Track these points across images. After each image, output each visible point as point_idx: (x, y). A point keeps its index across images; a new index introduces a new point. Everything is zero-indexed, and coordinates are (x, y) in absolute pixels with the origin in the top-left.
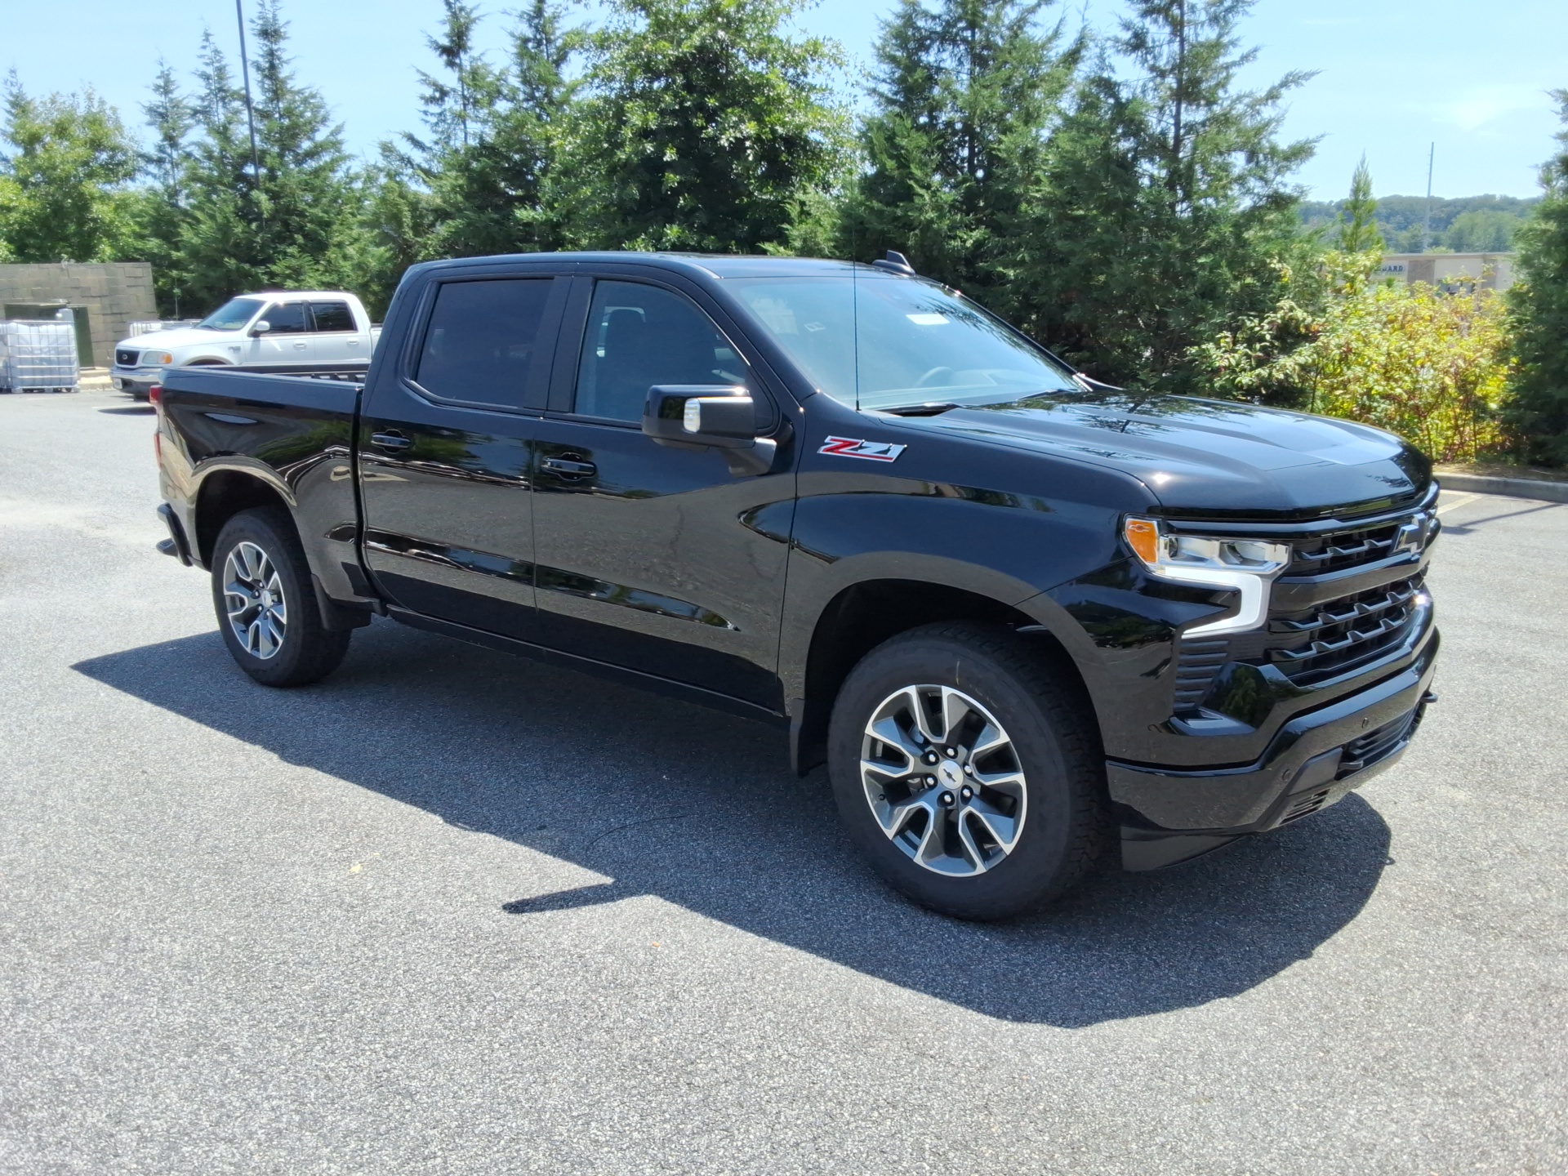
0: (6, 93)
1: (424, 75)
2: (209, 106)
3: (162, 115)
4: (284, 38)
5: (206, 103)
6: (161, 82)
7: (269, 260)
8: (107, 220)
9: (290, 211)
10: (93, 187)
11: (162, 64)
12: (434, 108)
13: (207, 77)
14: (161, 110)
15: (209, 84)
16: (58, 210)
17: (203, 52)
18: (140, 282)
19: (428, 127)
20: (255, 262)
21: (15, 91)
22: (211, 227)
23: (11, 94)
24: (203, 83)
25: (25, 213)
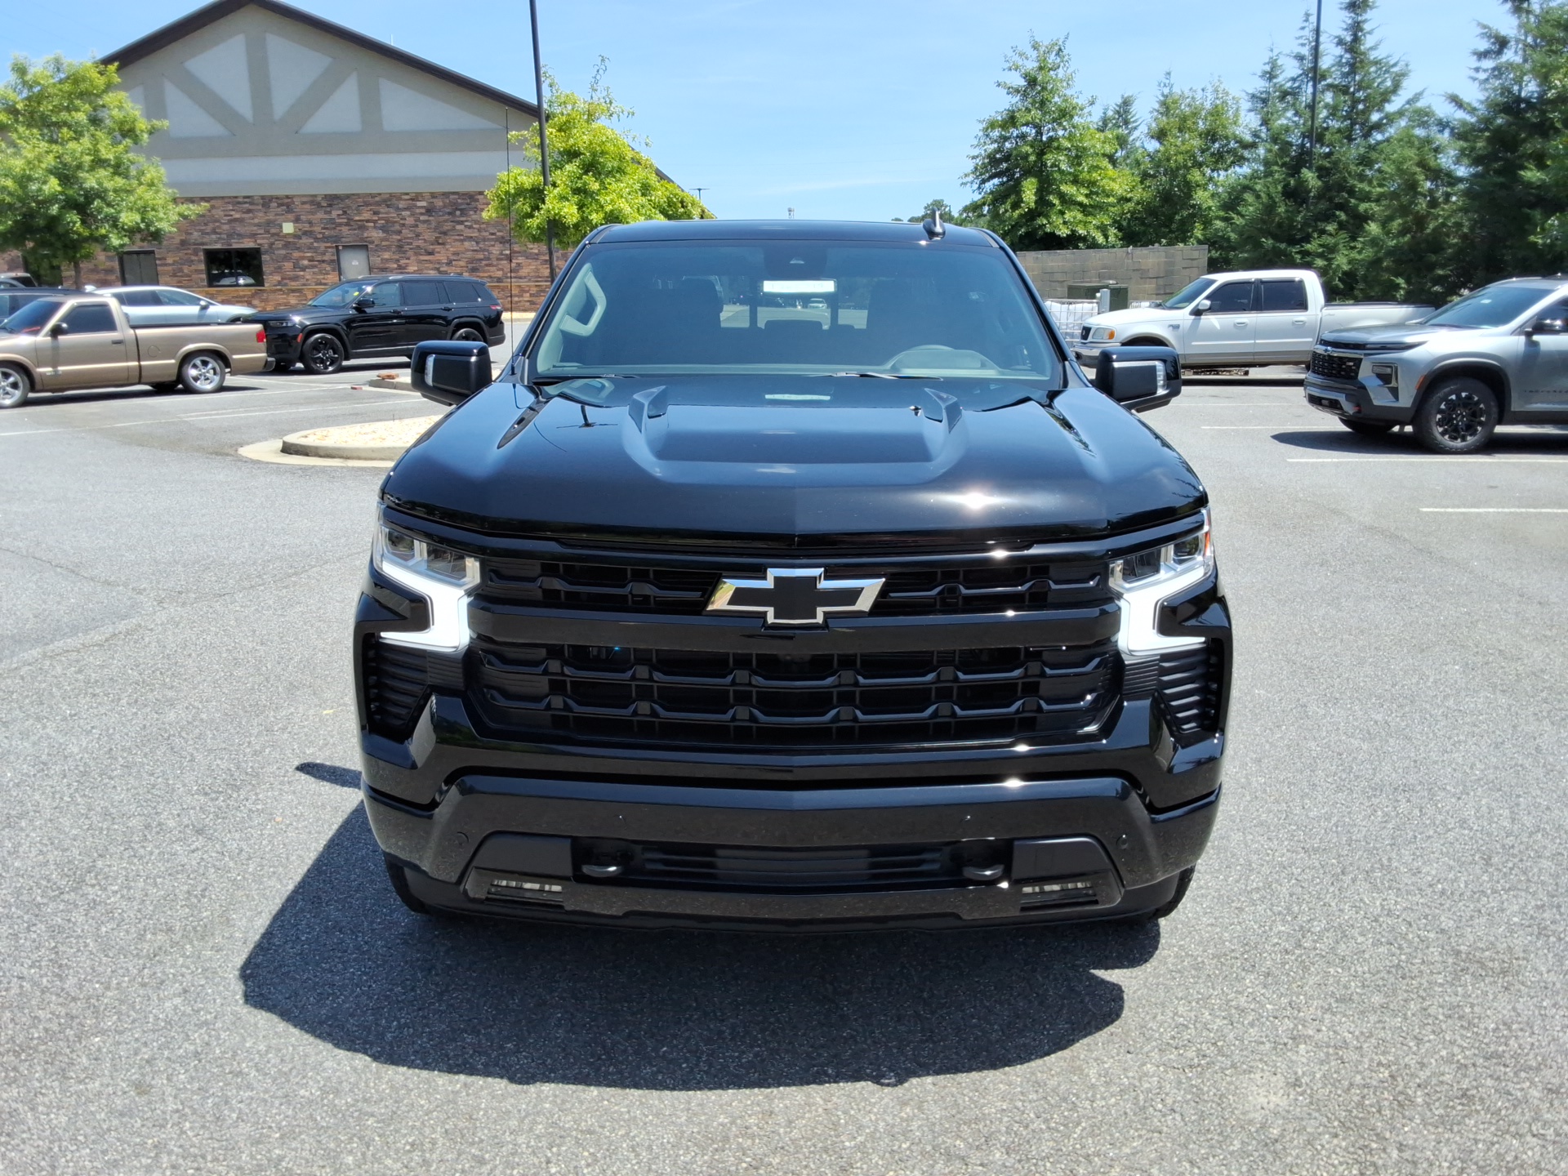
0: (1159, 94)
1: (1485, 27)
2: (1299, 87)
3: (1264, 101)
4: (1371, 8)
5: (1296, 85)
6: (1268, 68)
7: (1307, 239)
8: (1204, 206)
9: (1341, 186)
10: (1195, 176)
11: (1272, 50)
12: (1488, 64)
13: (1301, 58)
14: (1263, 96)
15: (1302, 64)
16: (1166, 197)
17: (1302, 33)
18: (1195, 263)
19: (1477, 84)
20: (1292, 242)
21: (1166, 91)
22: (1257, 209)
23: (1163, 95)
24: (1296, 63)
25: (1138, 203)
